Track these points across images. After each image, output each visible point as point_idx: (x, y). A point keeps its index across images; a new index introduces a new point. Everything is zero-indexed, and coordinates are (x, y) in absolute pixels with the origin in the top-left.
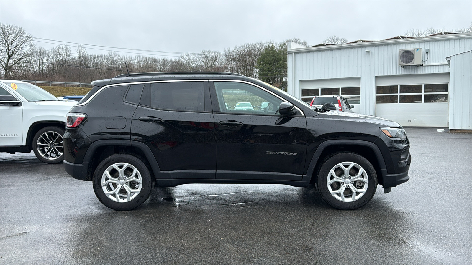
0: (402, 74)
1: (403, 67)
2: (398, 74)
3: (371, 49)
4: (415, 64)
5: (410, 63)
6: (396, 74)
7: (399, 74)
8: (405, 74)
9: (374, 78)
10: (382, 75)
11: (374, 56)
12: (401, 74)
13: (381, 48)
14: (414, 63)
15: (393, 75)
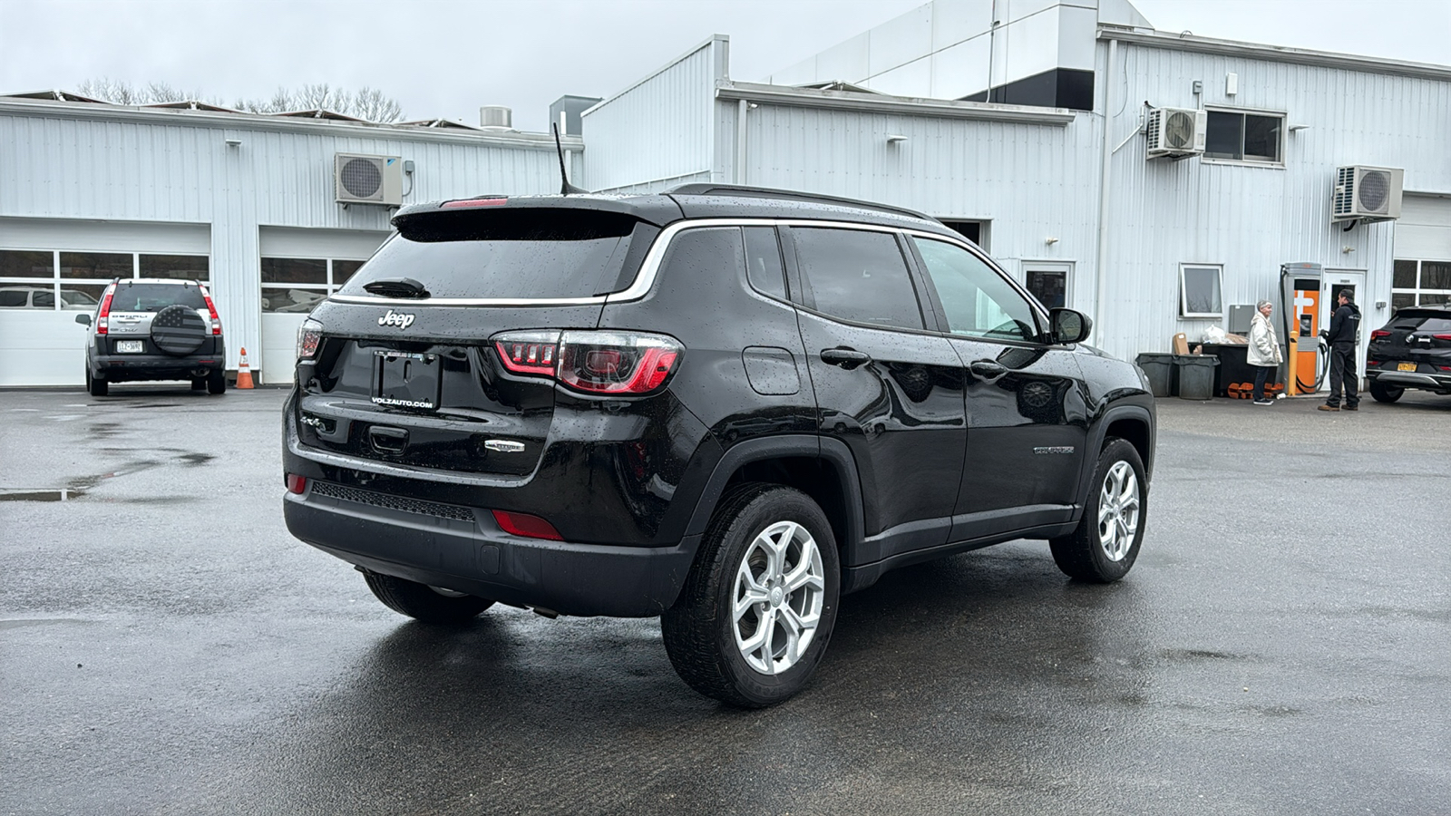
0: (342, 227)
1: (347, 206)
2: (330, 225)
3: (244, 139)
4: (385, 202)
5: (371, 197)
6: (323, 226)
7: (332, 226)
8: (350, 227)
9: (255, 233)
10: (281, 224)
11: (253, 161)
12: (337, 226)
13: (273, 139)
14: (382, 197)
15: (314, 226)
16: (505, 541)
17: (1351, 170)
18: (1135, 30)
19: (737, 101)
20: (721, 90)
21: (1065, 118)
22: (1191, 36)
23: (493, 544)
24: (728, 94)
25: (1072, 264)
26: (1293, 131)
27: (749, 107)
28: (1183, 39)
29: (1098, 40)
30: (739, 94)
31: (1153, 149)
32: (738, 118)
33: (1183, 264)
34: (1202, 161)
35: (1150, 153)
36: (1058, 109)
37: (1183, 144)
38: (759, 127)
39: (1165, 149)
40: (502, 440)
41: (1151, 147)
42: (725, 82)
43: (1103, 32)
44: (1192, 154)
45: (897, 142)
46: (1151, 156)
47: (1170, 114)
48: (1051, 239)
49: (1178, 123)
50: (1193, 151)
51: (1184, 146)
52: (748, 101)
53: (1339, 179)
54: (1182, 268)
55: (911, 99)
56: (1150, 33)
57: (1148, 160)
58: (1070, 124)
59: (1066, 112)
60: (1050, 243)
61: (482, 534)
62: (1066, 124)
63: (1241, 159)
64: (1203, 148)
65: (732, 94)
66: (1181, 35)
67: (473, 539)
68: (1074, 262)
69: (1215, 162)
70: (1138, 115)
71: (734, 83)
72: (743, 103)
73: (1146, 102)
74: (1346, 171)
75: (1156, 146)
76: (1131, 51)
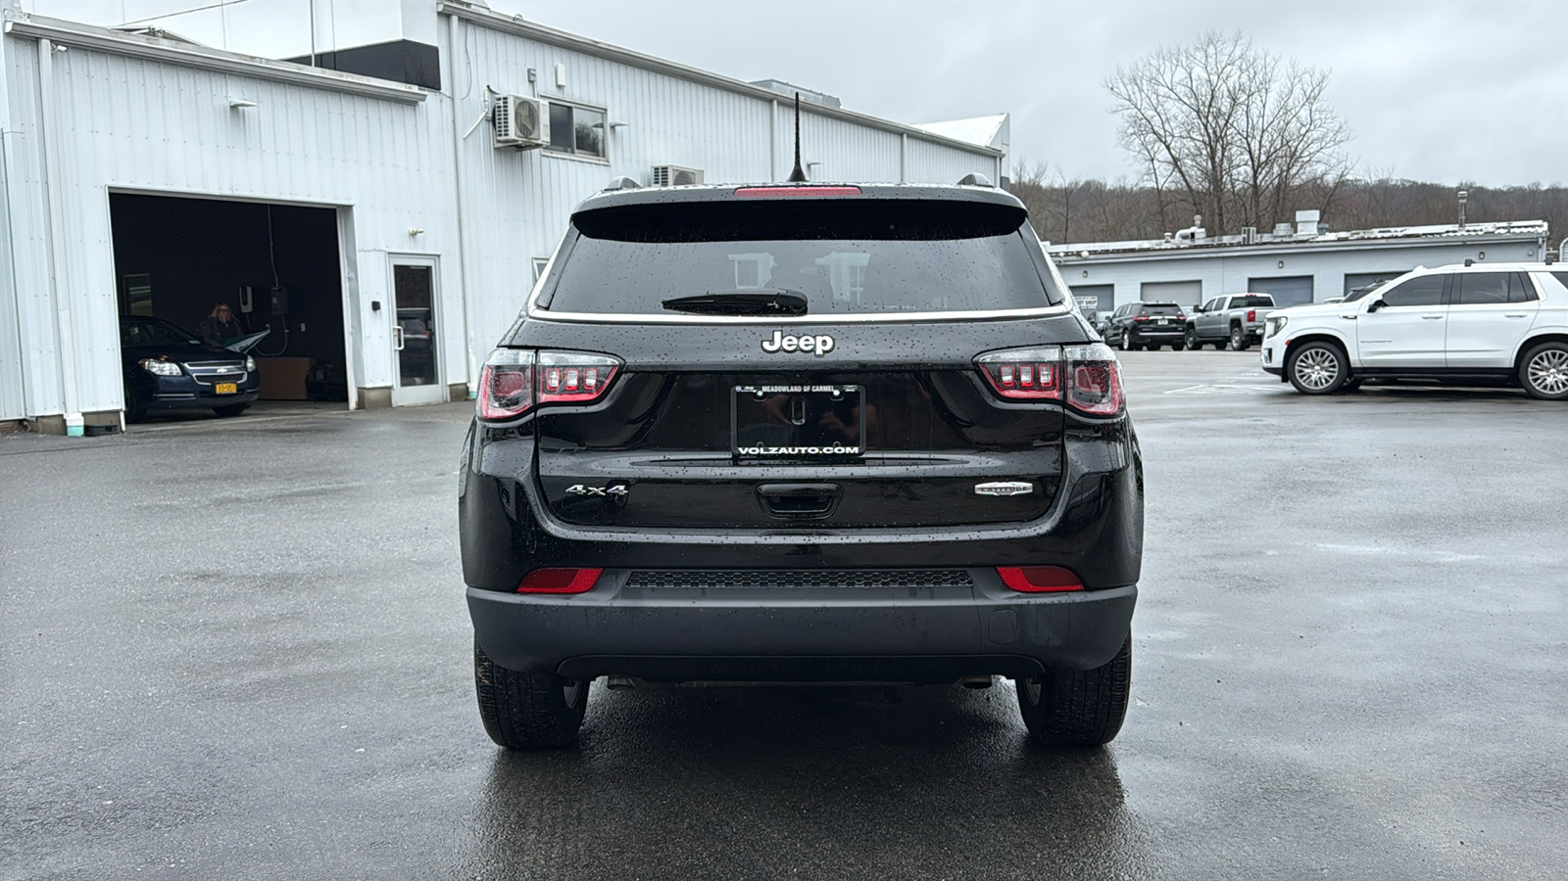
16: (1024, 601)
17: (665, 169)
18: (473, 7)
19: (35, 41)
20: (15, 24)
21: (418, 97)
22: (522, 20)
23: (1008, 607)
24: (23, 29)
25: (436, 258)
26: (613, 127)
27: (53, 49)
28: (517, 22)
29: (439, 13)
30: (40, 32)
31: (503, 138)
32: (38, 63)
33: (536, 259)
34: (543, 153)
35: (499, 141)
36: (408, 85)
37: (531, 133)
38: (67, 76)
39: (516, 138)
40: (1000, 481)
41: (500, 135)
42: (17, 13)
43: (445, 5)
44: (538, 146)
45: (240, 108)
46: (499, 145)
47: (518, 102)
48: (415, 230)
49: (525, 112)
50: (540, 142)
51: (532, 136)
52: (52, 41)
53: (653, 177)
54: (535, 262)
55: (253, 58)
56: (486, 12)
57: (495, 149)
58: (420, 103)
59: (415, 89)
60: (414, 234)
61: (986, 598)
62: (416, 102)
63: (573, 152)
64: (548, 139)
65: (31, 30)
66: (514, 19)
67: (977, 606)
68: (439, 256)
69: (554, 155)
70: (482, 99)
71: (29, 16)
72: (45, 44)
73: (488, 87)
74: (660, 170)
75: (506, 135)
76: (470, 28)
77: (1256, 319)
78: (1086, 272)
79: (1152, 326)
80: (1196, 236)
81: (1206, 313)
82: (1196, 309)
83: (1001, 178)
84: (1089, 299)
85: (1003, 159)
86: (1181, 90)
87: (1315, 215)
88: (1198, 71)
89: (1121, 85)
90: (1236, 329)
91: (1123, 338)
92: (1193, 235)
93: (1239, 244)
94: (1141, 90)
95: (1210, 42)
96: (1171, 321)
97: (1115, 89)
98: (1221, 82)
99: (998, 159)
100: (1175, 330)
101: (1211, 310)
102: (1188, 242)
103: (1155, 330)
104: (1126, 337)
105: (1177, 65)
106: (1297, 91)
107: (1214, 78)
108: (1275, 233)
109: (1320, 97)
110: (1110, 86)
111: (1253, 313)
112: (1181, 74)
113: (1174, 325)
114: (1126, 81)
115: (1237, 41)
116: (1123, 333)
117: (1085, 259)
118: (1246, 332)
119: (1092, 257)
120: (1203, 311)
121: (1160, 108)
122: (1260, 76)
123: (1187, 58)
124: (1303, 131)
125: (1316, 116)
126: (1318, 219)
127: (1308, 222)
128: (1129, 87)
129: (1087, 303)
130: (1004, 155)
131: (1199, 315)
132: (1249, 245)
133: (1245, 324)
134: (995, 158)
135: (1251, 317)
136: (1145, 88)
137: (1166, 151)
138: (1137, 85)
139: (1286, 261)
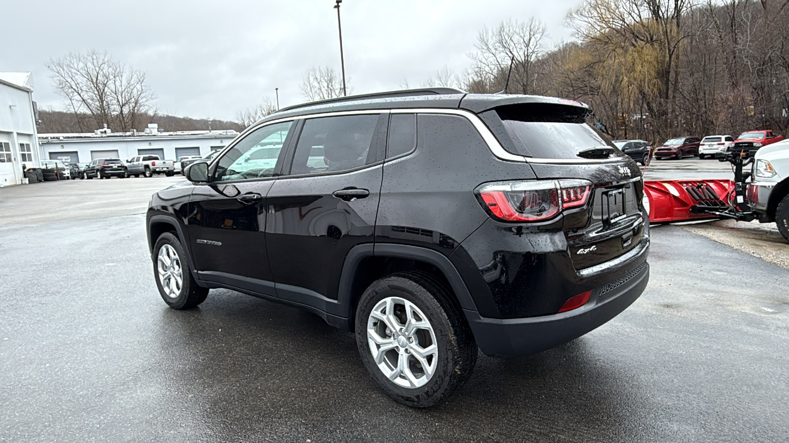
77: (156, 165)
78: (63, 146)
79: (110, 168)
80: (107, 132)
81: (132, 163)
82: (127, 161)
83: (33, 102)
84: (66, 158)
85: (32, 93)
86: (84, 72)
87: (156, 126)
88: (90, 65)
89: (53, 66)
90: (147, 169)
91: (97, 174)
92: (105, 132)
93: (130, 136)
94: (63, 70)
95: (93, 54)
96: (118, 167)
97: (50, 67)
98: (100, 71)
99: (30, 93)
100: (121, 170)
101: (134, 162)
102: (104, 135)
103: (112, 170)
104: (98, 173)
105: (79, 61)
106: (135, 77)
107: (97, 69)
108: (145, 132)
109: (145, 81)
110: (48, 65)
111: (154, 162)
112: (81, 65)
113: (120, 168)
114: (55, 65)
115: (105, 55)
116: (97, 172)
117: (62, 140)
118: (152, 170)
119: (65, 139)
120: (130, 162)
121: (73, 78)
122: (118, 70)
123: (84, 58)
124: (139, 93)
125: (144, 88)
126: (157, 127)
127: (153, 128)
128: (57, 68)
129: (65, 159)
130: (32, 91)
131: (129, 164)
132: (134, 136)
133: (151, 167)
134: (28, 92)
135: (153, 164)
136: (65, 69)
137: (78, 96)
138: (61, 67)
139: (152, 143)
